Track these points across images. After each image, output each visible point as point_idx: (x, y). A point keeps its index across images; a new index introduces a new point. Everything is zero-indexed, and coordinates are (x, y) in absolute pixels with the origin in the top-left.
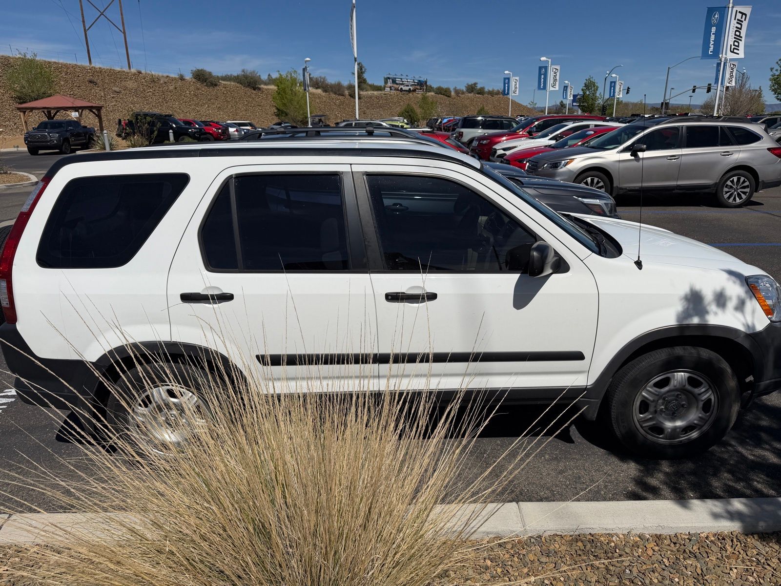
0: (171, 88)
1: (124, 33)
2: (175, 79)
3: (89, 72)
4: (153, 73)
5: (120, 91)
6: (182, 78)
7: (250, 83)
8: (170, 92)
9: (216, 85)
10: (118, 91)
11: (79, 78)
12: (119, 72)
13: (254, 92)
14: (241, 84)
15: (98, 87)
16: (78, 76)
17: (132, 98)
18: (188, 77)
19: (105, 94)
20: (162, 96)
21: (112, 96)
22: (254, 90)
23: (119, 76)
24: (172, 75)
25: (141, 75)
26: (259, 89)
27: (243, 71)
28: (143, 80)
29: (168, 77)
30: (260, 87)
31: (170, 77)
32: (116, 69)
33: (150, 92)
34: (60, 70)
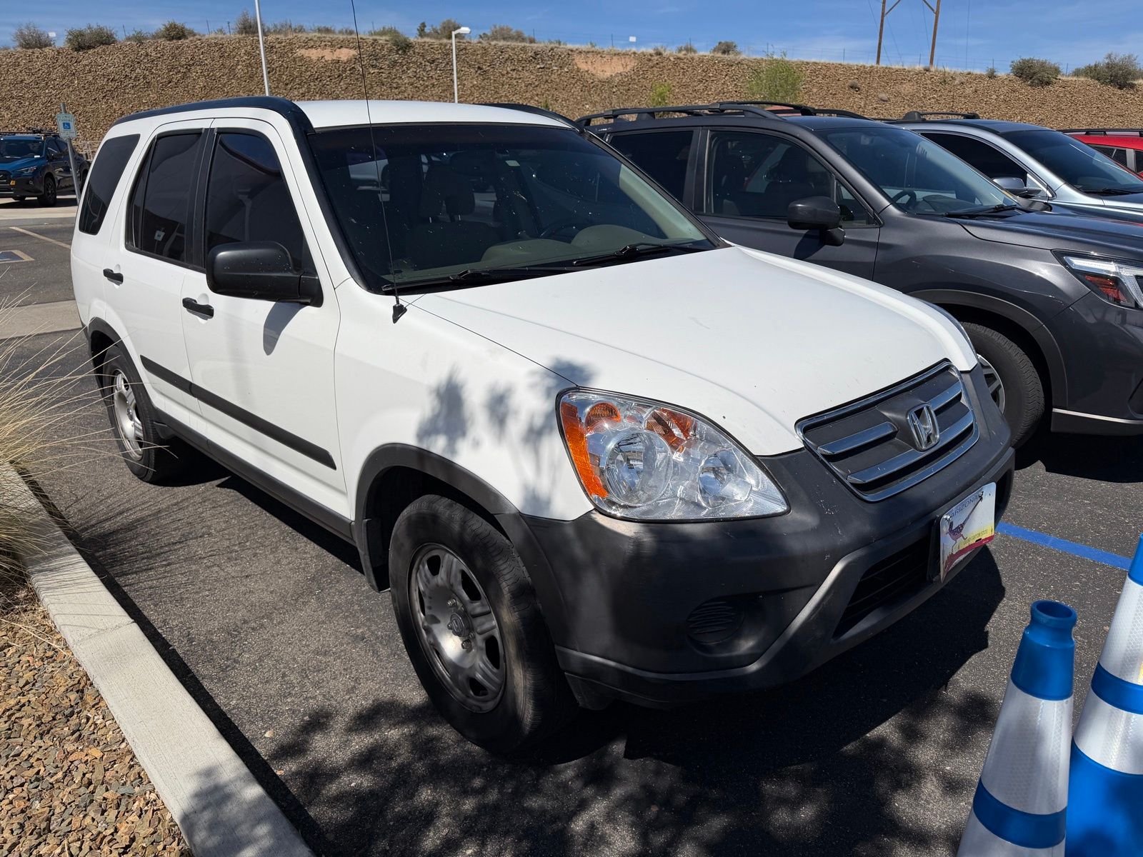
0: (968, 91)
1: (937, 14)
2: (981, 77)
3: (855, 74)
4: (947, 69)
5: (889, 99)
6: (992, 76)
7: (1116, 76)
8: (965, 97)
9: (1048, 83)
10: (886, 98)
11: (839, 83)
12: (897, 71)
13: (1119, 92)
14: (1098, 79)
15: (859, 94)
16: (839, 80)
17: (902, 108)
18: (1004, 72)
19: (865, 104)
20: (949, 104)
21: (875, 106)
22: (1121, 88)
23: (894, 77)
24: (977, 71)
25: (927, 73)
26: (1132, 86)
27: (1109, 56)
28: (929, 82)
29: (969, 74)
30: (1136, 82)
31: (973, 74)
32: (893, 67)
33: (934, 98)
34: (817, 73)
